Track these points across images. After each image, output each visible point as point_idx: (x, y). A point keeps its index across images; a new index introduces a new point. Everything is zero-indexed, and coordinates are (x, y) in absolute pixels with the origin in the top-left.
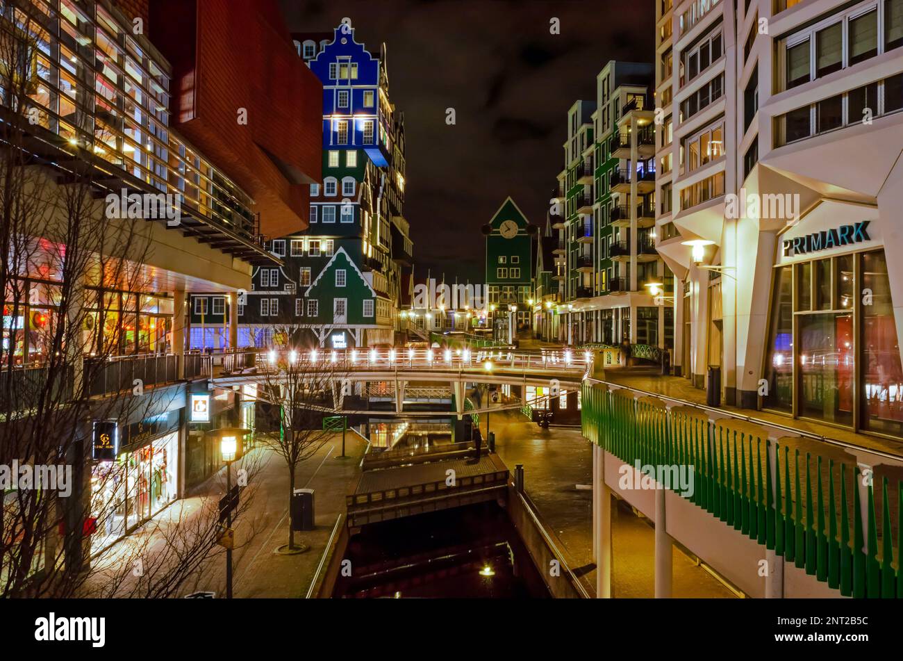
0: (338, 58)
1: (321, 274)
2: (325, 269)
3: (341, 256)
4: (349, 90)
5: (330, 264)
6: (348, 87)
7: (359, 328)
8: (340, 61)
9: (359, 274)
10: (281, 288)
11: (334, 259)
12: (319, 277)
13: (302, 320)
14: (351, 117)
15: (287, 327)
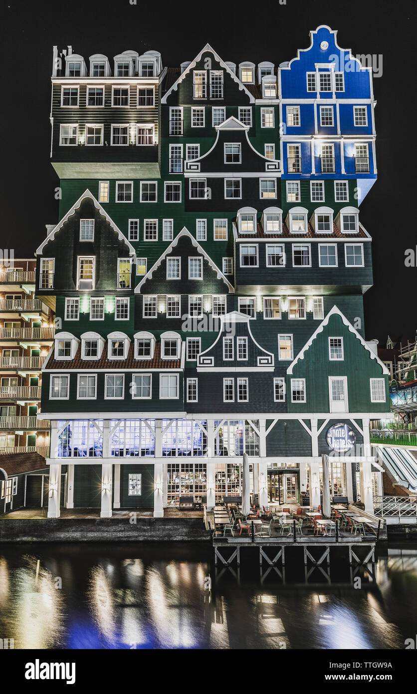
0: (318, 66)
1: (310, 343)
2: (314, 336)
3: (335, 319)
4: (335, 105)
5: (320, 329)
6: (334, 100)
7: (366, 417)
8: (320, 70)
9: (363, 342)
10: (252, 363)
11: (326, 322)
12: (306, 348)
13: (283, 408)
14: (340, 138)
15: (263, 417)
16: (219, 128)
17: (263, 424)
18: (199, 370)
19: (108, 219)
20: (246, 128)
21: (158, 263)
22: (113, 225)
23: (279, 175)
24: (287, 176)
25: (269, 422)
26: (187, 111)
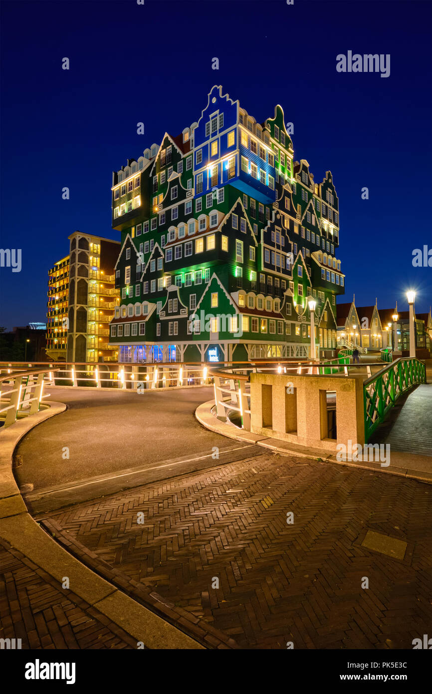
0: (211, 116)
1: (202, 298)
2: (204, 294)
3: (214, 281)
4: (218, 139)
5: (207, 289)
6: (218, 136)
8: (212, 118)
9: (227, 295)
10: (179, 313)
11: (210, 284)
12: (200, 301)
13: (191, 337)
14: (220, 160)
15: (182, 343)
16: (169, 180)
17: (182, 347)
18: (161, 319)
19: (134, 246)
20: (179, 175)
21: (148, 264)
22: (135, 249)
23: (192, 197)
24: (196, 197)
25: (185, 346)
26: (159, 175)
